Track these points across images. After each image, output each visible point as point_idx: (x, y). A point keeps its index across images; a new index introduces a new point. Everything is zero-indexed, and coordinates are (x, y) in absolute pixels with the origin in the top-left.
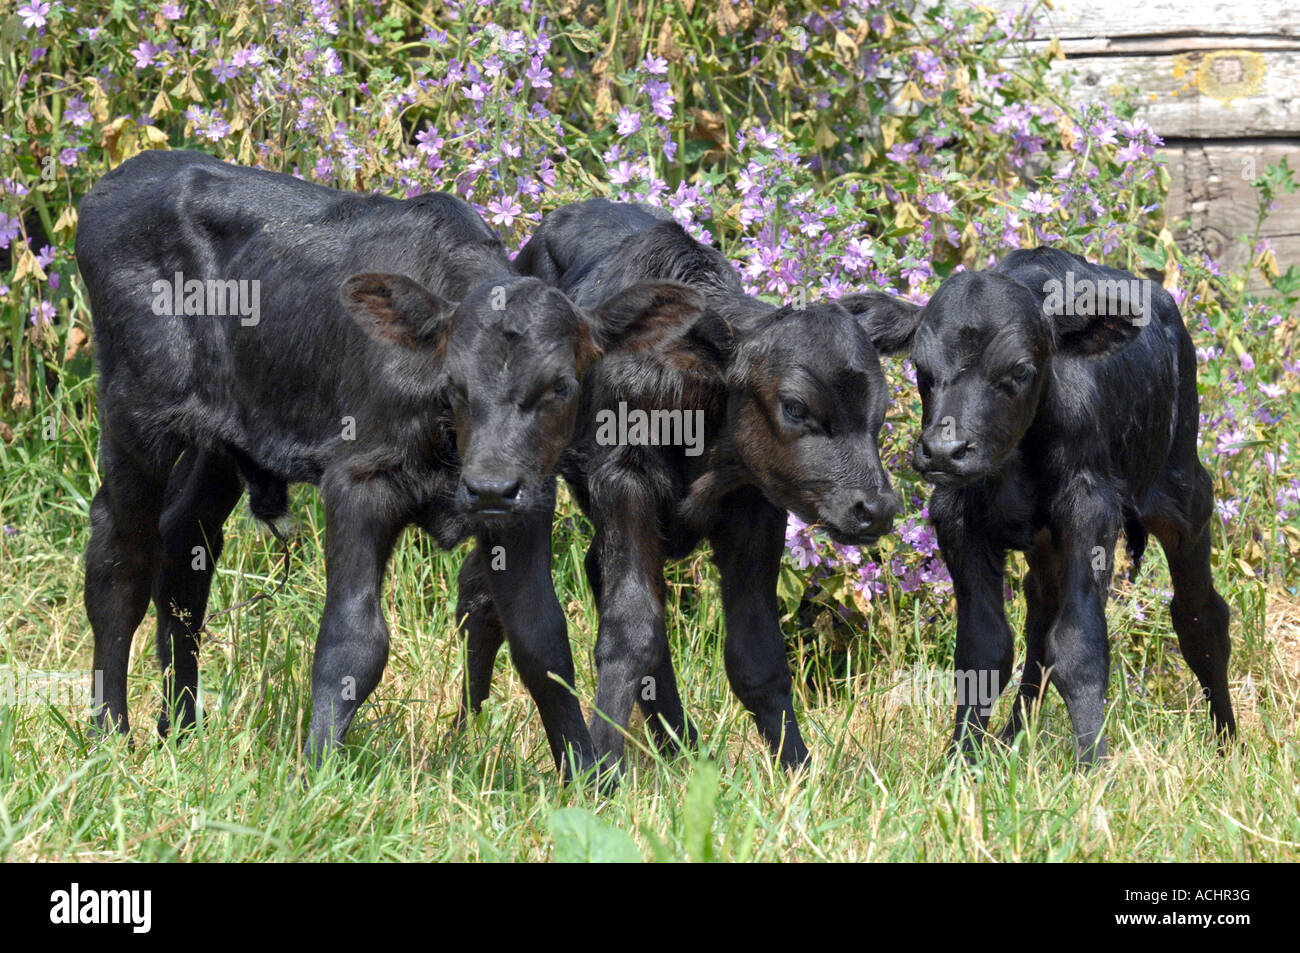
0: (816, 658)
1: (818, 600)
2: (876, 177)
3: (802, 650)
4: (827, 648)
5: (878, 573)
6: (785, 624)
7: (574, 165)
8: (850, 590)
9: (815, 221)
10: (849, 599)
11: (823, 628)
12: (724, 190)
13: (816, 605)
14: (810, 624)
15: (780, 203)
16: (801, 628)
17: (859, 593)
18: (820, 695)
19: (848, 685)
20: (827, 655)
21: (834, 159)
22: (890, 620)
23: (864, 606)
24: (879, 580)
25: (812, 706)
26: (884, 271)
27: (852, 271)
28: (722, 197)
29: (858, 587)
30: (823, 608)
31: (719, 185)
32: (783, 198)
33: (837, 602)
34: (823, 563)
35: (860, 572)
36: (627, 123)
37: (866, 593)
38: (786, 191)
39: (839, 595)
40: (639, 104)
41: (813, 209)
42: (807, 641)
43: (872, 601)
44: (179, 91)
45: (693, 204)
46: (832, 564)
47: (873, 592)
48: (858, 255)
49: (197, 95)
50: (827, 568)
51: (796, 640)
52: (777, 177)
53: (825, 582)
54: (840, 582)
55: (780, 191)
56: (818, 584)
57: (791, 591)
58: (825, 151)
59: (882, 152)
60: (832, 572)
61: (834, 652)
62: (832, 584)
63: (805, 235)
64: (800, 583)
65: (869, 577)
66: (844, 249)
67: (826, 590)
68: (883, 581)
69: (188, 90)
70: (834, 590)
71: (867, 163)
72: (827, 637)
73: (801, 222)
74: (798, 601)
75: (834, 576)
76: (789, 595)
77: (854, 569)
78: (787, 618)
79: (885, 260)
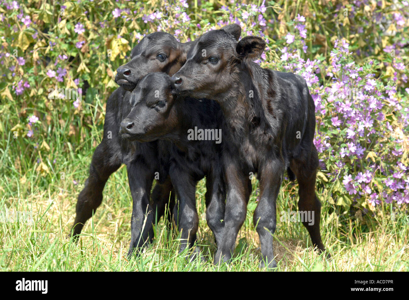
0: (356, 227)
1: (356, 206)
2: (380, 58)
3: (351, 224)
4: (359, 223)
5: (377, 197)
6: (345, 215)
7: (273, 52)
8: (367, 203)
9: (355, 73)
10: (367, 206)
11: (358, 216)
12: (325, 63)
13: (356, 208)
14: (354, 215)
15: (342, 66)
16: (351, 216)
17: (371, 204)
18: (358, 240)
19: (367, 237)
20: (359, 226)
21: (366, 51)
22: (381, 213)
23: (372, 208)
24: (378, 199)
25: (355, 243)
26: (380, 91)
27: (368, 91)
28: (323, 65)
29: (370, 202)
30: (358, 209)
31: (323, 61)
32: (343, 65)
33: (363, 207)
34: (358, 193)
35: (371, 196)
36: (290, 38)
37: (373, 204)
38: (344, 62)
39: (364, 205)
40: (295, 32)
41: (354, 69)
42: (353, 220)
43: (376, 207)
44: (131, 26)
45: (312, 67)
46: (361, 194)
47: (376, 204)
48: (370, 85)
49: (137, 27)
50: (359, 195)
51: (349, 221)
52: (341, 57)
53: (359, 200)
54: (364, 201)
55: (342, 62)
56: (356, 201)
57: (347, 203)
58: (362, 48)
59: (382, 49)
60: (361, 196)
61: (362, 225)
62: (361, 201)
63: (351, 78)
64: (350, 200)
65: (374, 198)
66: (366, 83)
67: (359, 203)
68: (380, 200)
69: (134, 25)
70: (362, 203)
71: (376, 52)
72: (359, 219)
73: (350, 73)
74: (349, 206)
75: (362, 198)
76: (346, 204)
77: (369, 195)
78: (345, 213)
79: (380, 87)
